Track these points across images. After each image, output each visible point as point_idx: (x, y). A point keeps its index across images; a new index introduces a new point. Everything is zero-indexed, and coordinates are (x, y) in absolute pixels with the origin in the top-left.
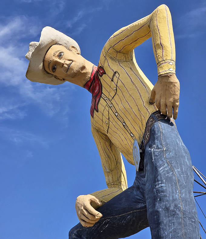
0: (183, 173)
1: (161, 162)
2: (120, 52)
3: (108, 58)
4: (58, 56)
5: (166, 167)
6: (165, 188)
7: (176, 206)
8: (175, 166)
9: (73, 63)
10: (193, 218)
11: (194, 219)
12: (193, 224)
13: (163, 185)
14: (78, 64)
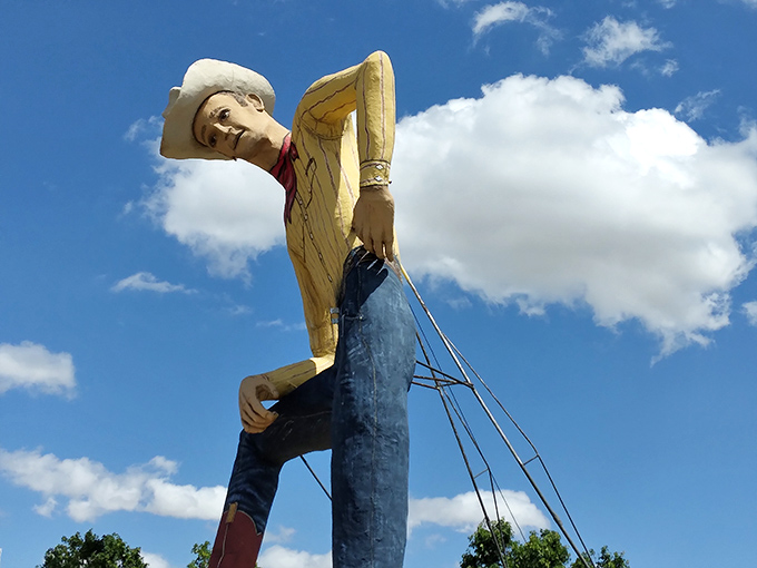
0: (388, 359)
1: (352, 340)
2: (320, 120)
3: (302, 129)
4: (219, 117)
5: (359, 350)
6: (352, 386)
7: (367, 416)
8: (374, 349)
9: (245, 133)
10: (395, 436)
11: (398, 439)
12: (394, 446)
13: (350, 380)
14: (253, 135)
